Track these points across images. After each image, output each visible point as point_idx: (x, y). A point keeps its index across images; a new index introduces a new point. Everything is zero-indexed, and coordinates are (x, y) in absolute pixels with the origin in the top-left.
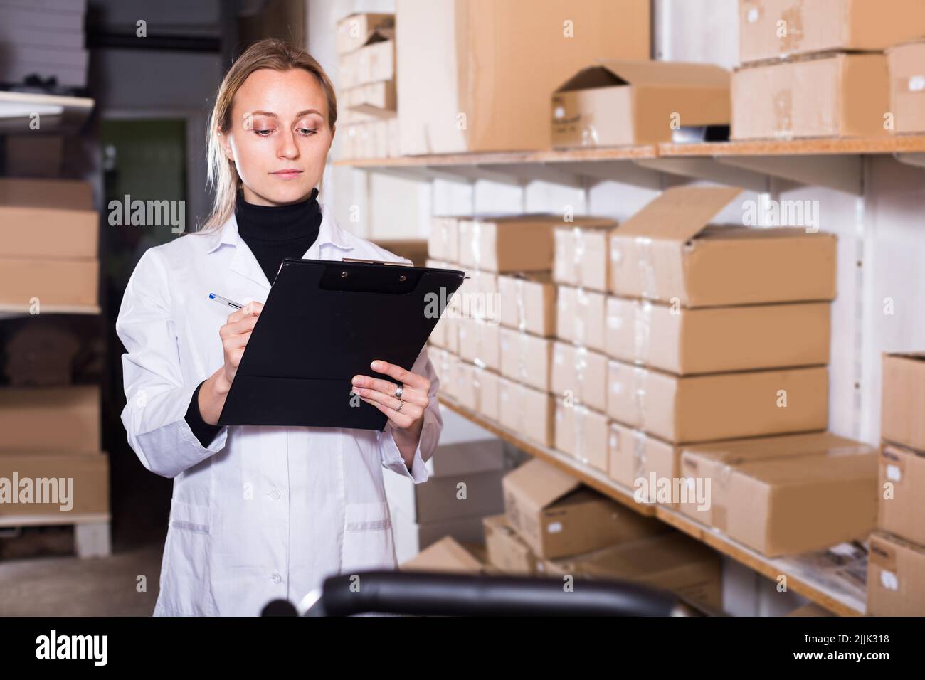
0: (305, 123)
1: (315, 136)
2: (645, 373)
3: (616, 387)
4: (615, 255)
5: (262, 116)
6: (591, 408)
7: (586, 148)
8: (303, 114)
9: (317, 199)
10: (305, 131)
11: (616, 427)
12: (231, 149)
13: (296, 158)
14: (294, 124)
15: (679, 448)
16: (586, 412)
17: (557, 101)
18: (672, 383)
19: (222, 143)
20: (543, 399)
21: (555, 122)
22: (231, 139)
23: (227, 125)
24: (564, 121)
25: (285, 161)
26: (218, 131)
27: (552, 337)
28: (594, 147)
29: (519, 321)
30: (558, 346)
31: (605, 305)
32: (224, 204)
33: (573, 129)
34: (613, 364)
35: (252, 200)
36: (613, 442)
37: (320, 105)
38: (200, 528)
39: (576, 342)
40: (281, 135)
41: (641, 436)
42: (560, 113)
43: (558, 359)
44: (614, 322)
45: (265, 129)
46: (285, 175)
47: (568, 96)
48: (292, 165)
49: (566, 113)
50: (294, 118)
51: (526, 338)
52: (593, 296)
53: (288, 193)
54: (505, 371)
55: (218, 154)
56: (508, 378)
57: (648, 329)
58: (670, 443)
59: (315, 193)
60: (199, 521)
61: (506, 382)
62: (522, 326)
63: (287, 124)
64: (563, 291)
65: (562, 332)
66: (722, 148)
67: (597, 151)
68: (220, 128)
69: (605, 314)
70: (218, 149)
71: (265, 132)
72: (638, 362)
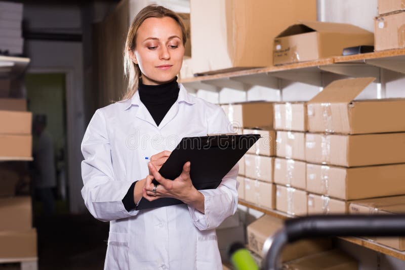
0: (172, 43)
1: (177, 49)
2: (328, 168)
3: (312, 176)
4: (310, 113)
5: (152, 40)
6: (296, 188)
7: (294, 63)
8: (171, 38)
9: (177, 81)
10: (173, 47)
11: (311, 195)
12: (136, 58)
13: (169, 59)
14: (167, 43)
15: (348, 202)
16: (294, 190)
17: (277, 42)
18: (344, 171)
19: (131, 56)
20: (270, 186)
21: (275, 52)
22: (136, 53)
23: (133, 47)
24: (281, 51)
25: (164, 61)
26: (129, 50)
27: (274, 156)
28: (298, 62)
29: (256, 150)
30: (277, 160)
31: (305, 137)
32: (132, 86)
33: (286, 54)
34: (309, 165)
35: (147, 83)
36: (310, 203)
37: (179, 33)
38: (122, 244)
39: (287, 157)
40: (161, 48)
41: (327, 199)
42: (279, 47)
43: (278, 166)
44: (310, 145)
45: (153, 46)
46: (163, 68)
47: (283, 39)
48: (167, 63)
49: (282, 47)
50: (167, 40)
51: (259, 157)
52: (297, 134)
53: (165, 77)
54: (247, 175)
55: (129, 62)
56: (249, 178)
57: (329, 147)
58: (343, 200)
59: (176, 78)
60: (122, 241)
61: (248, 180)
62: (257, 152)
63: (164, 43)
64: (279, 133)
65: (279, 153)
66: (370, 56)
67: (300, 64)
68: (130, 48)
69: (305, 141)
70: (128, 60)
71: (154, 48)
72: (324, 163)
